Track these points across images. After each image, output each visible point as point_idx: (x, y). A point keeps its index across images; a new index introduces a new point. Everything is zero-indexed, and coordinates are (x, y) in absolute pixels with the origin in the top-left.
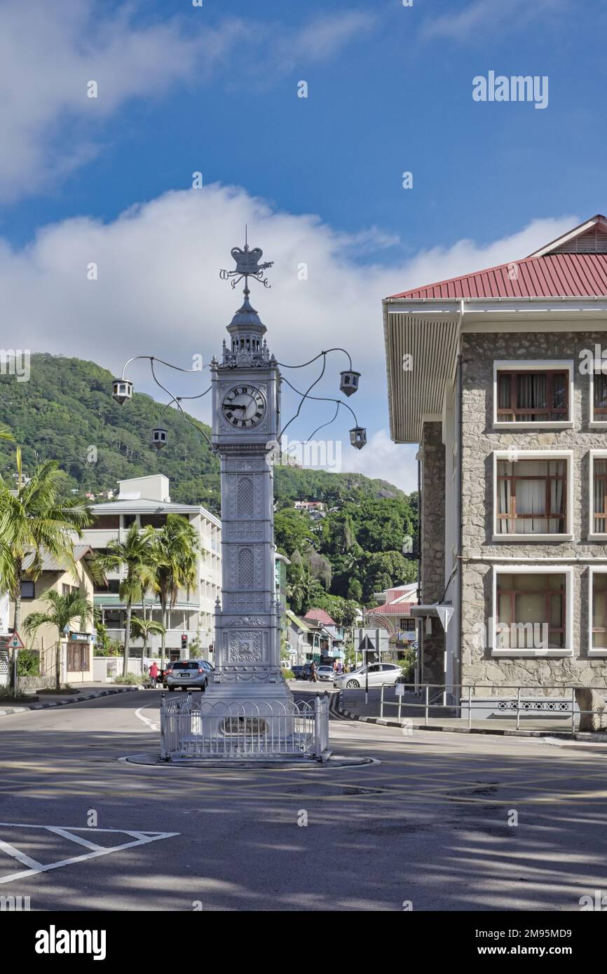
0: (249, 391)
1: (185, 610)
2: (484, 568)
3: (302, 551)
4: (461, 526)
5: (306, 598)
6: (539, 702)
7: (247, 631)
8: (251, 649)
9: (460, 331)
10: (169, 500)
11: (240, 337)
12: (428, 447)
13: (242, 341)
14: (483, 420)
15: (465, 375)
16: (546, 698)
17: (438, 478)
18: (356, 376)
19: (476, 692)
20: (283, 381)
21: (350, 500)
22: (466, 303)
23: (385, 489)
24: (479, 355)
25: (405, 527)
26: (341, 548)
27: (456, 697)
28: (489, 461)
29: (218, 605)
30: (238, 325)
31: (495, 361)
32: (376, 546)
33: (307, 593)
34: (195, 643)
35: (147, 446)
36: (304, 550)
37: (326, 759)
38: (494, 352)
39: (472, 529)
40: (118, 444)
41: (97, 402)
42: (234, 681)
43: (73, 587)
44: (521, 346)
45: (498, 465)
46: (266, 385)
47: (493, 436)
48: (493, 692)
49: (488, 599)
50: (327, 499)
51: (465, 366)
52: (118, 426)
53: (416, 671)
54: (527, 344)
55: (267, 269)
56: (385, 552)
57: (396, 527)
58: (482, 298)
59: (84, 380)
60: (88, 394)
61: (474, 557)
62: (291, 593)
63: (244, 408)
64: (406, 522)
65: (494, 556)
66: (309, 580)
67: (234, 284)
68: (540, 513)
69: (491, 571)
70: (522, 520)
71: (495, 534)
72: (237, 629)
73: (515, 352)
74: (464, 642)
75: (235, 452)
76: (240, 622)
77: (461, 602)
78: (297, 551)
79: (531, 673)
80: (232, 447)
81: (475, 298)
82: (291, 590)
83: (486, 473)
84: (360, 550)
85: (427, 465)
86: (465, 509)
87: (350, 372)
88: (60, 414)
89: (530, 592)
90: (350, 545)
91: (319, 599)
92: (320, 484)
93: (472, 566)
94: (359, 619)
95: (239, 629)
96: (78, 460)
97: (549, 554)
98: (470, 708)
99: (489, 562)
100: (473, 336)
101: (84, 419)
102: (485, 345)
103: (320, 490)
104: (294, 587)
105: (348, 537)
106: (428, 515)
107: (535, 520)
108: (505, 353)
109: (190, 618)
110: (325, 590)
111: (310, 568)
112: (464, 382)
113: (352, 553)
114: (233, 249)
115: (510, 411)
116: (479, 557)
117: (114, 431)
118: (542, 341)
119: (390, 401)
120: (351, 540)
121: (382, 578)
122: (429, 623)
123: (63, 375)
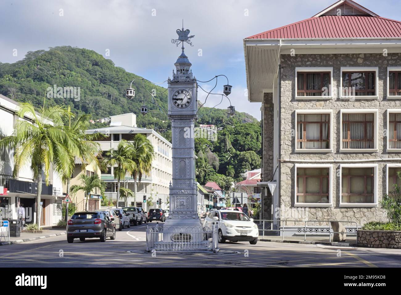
0: (184, 92)
1: (145, 183)
2: (291, 165)
3: (204, 151)
4: (280, 145)
5: (205, 176)
6: (317, 228)
7: (183, 196)
8: (185, 204)
9: (280, 54)
10: (136, 126)
11: (180, 68)
12: (266, 105)
13: (181, 70)
14: (291, 95)
15: (282, 74)
16: (320, 226)
17: (271, 120)
18: (230, 87)
19: (287, 224)
20: (199, 87)
21: (228, 124)
22: (282, 41)
23: (247, 118)
24: (289, 65)
25: (257, 138)
26: (224, 149)
27: (278, 226)
28: (293, 114)
29: (170, 185)
30: (179, 63)
31: (296, 68)
32: (242, 148)
33: (206, 173)
34: (150, 200)
35: (122, 95)
36: (205, 151)
37: (217, 251)
38: (296, 63)
39: (285, 147)
40: (107, 94)
41: (96, 72)
42: (177, 218)
43: (91, 172)
44: (308, 61)
45: (297, 116)
46: (191, 90)
47: (295, 103)
48: (295, 224)
49: (293, 180)
50: (217, 123)
51: (282, 70)
52: (107, 85)
53: (260, 214)
54: (311, 59)
55: (192, 38)
56: (247, 152)
57: (253, 138)
58: (290, 39)
59: (89, 60)
60: (91, 67)
61: (286, 160)
62: (198, 173)
63: (182, 99)
64: (258, 135)
65: (296, 159)
66: (207, 166)
67: (178, 44)
68: (317, 139)
69: (294, 166)
70: (309, 142)
71: (296, 149)
72: (178, 195)
73: (305, 63)
74: (281, 200)
75: (178, 118)
76: (180, 192)
77: (280, 181)
78: (201, 151)
79: (313, 215)
80: (177, 116)
81: (286, 39)
82: (198, 171)
83: (292, 120)
84: (234, 151)
85: (265, 114)
86: (282, 137)
87: (228, 85)
88: (76, 78)
89: (313, 176)
90: (228, 148)
91: (212, 176)
92: (213, 115)
93: (285, 164)
94: (233, 186)
95: (180, 195)
96: (86, 102)
97: (321, 158)
98: (283, 231)
99: (293, 162)
100: (286, 56)
101: (89, 81)
102: (292, 60)
103: (213, 118)
104: (199, 170)
105: (227, 143)
106: (266, 138)
107: (315, 142)
108: (301, 64)
109: (147, 187)
110: (215, 172)
111: (207, 160)
112: (282, 77)
113: (230, 152)
114: (178, 30)
115: (303, 91)
116: (289, 160)
117: (105, 87)
118: (318, 58)
119: (247, 83)
120: (229, 145)
121: (246, 165)
122: (266, 190)
123: (78, 57)
